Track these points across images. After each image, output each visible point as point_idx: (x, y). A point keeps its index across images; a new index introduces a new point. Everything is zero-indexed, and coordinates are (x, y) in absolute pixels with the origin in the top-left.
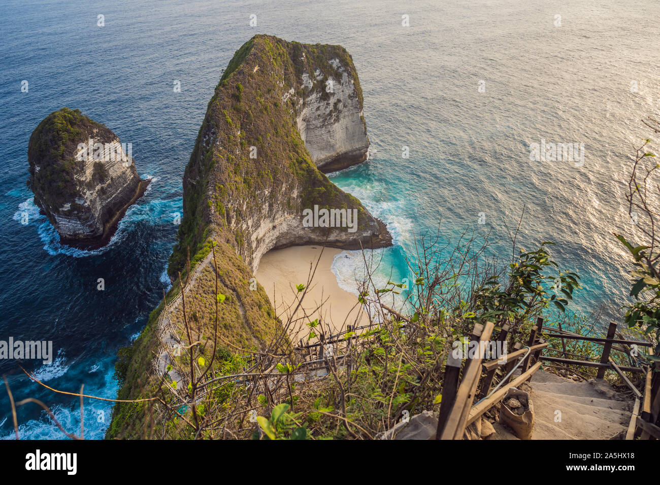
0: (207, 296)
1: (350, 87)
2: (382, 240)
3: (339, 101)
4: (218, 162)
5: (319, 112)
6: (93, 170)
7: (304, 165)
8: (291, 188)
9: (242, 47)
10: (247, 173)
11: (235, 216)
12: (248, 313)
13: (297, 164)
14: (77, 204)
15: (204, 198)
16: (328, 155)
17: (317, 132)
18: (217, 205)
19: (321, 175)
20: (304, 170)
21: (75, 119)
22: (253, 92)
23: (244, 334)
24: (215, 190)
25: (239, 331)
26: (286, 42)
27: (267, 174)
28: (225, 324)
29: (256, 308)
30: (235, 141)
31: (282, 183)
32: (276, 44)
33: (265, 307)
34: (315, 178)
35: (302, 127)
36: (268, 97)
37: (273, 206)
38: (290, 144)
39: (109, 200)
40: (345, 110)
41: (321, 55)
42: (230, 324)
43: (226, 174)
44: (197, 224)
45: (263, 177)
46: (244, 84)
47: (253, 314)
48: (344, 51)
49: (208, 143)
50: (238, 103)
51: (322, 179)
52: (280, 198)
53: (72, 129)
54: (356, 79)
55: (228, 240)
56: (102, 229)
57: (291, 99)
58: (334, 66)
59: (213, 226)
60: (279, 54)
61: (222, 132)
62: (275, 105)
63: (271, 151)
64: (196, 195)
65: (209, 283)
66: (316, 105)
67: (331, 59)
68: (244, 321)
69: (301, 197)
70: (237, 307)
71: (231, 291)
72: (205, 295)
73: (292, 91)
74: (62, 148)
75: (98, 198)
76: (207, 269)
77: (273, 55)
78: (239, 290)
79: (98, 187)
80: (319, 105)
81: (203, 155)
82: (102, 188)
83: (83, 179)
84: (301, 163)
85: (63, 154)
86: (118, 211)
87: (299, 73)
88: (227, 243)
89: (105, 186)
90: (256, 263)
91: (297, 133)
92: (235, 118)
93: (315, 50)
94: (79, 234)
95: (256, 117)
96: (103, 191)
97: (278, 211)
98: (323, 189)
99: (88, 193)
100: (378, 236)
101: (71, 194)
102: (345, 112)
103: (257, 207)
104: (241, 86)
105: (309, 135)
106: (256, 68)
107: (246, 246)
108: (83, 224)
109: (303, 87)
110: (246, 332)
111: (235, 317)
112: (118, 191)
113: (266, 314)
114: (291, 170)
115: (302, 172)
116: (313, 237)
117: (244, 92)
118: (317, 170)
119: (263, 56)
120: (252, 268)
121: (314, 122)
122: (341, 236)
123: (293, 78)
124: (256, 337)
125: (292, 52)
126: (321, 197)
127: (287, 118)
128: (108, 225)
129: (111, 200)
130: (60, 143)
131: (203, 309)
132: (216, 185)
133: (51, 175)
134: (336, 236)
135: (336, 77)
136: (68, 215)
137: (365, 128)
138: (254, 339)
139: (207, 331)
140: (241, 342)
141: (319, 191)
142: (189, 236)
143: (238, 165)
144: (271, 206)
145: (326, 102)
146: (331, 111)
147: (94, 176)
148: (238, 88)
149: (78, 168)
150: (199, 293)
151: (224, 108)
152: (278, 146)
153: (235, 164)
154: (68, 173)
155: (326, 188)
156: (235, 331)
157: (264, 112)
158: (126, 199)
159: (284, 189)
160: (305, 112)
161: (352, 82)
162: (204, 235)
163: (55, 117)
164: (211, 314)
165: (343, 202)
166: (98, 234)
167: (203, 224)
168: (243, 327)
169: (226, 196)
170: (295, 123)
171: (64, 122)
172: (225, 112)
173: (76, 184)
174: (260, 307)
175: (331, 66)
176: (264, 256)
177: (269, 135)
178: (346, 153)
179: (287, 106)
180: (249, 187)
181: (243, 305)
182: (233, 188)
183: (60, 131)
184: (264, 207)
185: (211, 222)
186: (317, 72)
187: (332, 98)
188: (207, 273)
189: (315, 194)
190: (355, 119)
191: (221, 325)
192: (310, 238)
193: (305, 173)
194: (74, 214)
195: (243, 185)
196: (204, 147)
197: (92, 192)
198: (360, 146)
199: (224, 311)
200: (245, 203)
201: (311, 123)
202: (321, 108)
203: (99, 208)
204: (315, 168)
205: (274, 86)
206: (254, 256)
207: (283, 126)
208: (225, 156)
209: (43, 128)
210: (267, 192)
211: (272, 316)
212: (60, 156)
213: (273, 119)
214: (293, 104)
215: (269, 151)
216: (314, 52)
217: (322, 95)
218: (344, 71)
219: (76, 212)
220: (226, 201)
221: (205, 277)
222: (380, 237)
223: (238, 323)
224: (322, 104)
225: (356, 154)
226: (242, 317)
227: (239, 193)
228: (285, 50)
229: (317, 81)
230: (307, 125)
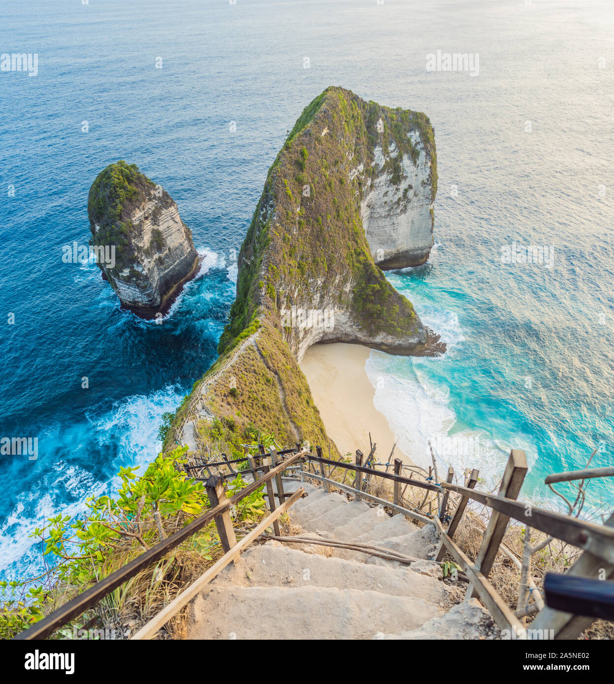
0: (249, 375)
1: (426, 171)
2: (426, 349)
3: (410, 187)
4: (273, 240)
5: (386, 199)
6: (151, 237)
7: (362, 258)
8: (345, 281)
9: (312, 103)
10: (302, 258)
11: (285, 302)
12: (287, 398)
13: (354, 256)
14: (135, 271)
15: (256, 278)
16: (388, 251)
17: (381, 223)
18: (269, 287)
19: (379, 271)
20: (360, 263)
21: (132, 175)
22: (319, 161)
23: (281, 418)
24: (268, 270)
25: (277, 414)
26: (362, 100)
27: (323, 262)
28: (264, 405)
29: (296, 394)
30: (293, 218)
31: (336, 275)
32: (351, 102)
33: (305, 395)
34: (371, 273)
35: (365, 215)
36: (334, 170)
37: (324, 298)
38: (350, 231)
39: (166, 271)
40: (415, 199)
41: (400, 124)
42: (268, 405)
43: (281, 255)
44: (248, 305)
45: (317, 265)
46: (309, 149)
47: (292, 399)
48: (428, 121)
49: (265, 218)
50: (301, 173)
51: (378, 275)
52: (332, 290)
53: (129, 187)
54: (434, 161)
55: (276, 325)
56: (159, 300)
57: (358, 178)
58: (413, 141)
59: (262, 308)
60: (353, 117)
61: (281, 205)
62: (341, 182)
63: (330, 236)
64: (249, 276)
65: (251, 362)
66: (385, 189)
67: (411, 131)
68: (283, 405)
69: (354, 292)
70: (277, 391)
71: (273, 374)
72: (246, 373)
73: (361, 167)
74: (120, 207)
75: (156, 268)
76: (252, 348)
77: (346, 116)
78: (281, 374)
79: (156, 256)
80: (388, 189)
81: (259, 231)
82: (160, 258)
83: (141, 245)
84: (359, 254)
85: (120, 214)
86: (175, 284)
87: (372, 144)
88: (275, 327)
89: (163, 255)
90: (301, 353)
91: (359, 220)
92: (295, 191)
93: (394, 116)
94: (138, 302)
95: (319, 193)
96: (160, 261)
97: (329, 304)
98: (377, 286)
99: (146, 261)
100: (423, 344)
101: (130, 259)
102: (415, 202)
103: (309, 296)
104: (306, 152)
105: (371, 225)
106: (325, 131)
107: (293, 334)
108: (141, 292)
109: (373, 164)
110: (284, 416)
111: (274, 399)
112: (176, 264)
113: (305, 402)
114: (348, 261)
115: (358, 265)
116: (359, 336)
117: (309, 160)
118: (374, 265)
119: (335, 115)
120: (297, 357)
121: (379, 210)
122: (387, 339)
123: (364, 150)
124: (293, 422)
125: (368, 115)
126: (374, 295)
127: (351, 200)
128: (165, 297)
129: (169, 272)
130: (117, 201)
131: (243, 386)
132: (269, 265)
133: (110, 236)
134: (382, 339)
135: (412, 155)
136: (127, 280)
137: (433, 224)
138: (290, 423)
139: (245, 409)
140: (277, 424)
141: (374, 288)
142: (240, 317)
143: (294, 247)
144: (322, 297)
145: (396, 186)
146: (399, 199)
147: (152, 243)
148: (302, 154)
149: (136, 232)
150: (240, 369)
151: (285, 177)
152: (337, 231)
153: (291, 246)
154: (126, 236)
155: (381, 286)
156: (273, 413)
157: (328, 188)
158: (183, 272)
159: (337, 281)
160: (372, 196)
161: (429, 164)
162: (253, 316)
163: (112, 170)
164: (250, 392)
165: (396, 304)
166: (156, 305)
167: (253, 305)
168: (281, 411)
169: (278, 278)
170: (359, 207)
171: (121, 177)
172: (286, 181)
173: (134, 250)
174: (300, 394)
175: (409, 141)
176: (310, 347)
177: (329, 217)
178: (407, 252)
179: (353, 185)
180: (303, 273)
181: (283, 389)
182: (286, 272)
183: (117, 187)
184: (315, 297)
185: (260, 303)
186: (392, 147)
187: (403, 182)
188: (250, 351)
189: (369, 291)
190: (424, 212)
191: (260, 405)
192: (356, 336)
193: (362, 266)
194: (133, 281)
195: (296, 269)
196: (260, 221)
197: (149, 260)
198: (423, 245)
199: (263, 392)
200: (297, 290)
201: (375, 211)
202: (388, 194)
203: (157, 278)
204: (373, 263)
205: (342, 157)
206: (300, 346)
207: (346, 209)
208: (282, 234)
209: (100, 182)
210: (319, 282)
211: (310, 405)
212: (118, 215)
213: (335, 198)
214: (360, 184)
215: (327, 236)
216: (392, 120)
217: (393, 178)
218: (423, 149)
219: (134, 279)
220: (278, 284)
221: (248, 356)
222: (426, 346)
223: (277, 405)
224: (391, 189)
225: (417, 255)
226: (281, 401)
227: (291, 278)
228: (360, 111)
229: (391, 159)
230: (371, 213)
